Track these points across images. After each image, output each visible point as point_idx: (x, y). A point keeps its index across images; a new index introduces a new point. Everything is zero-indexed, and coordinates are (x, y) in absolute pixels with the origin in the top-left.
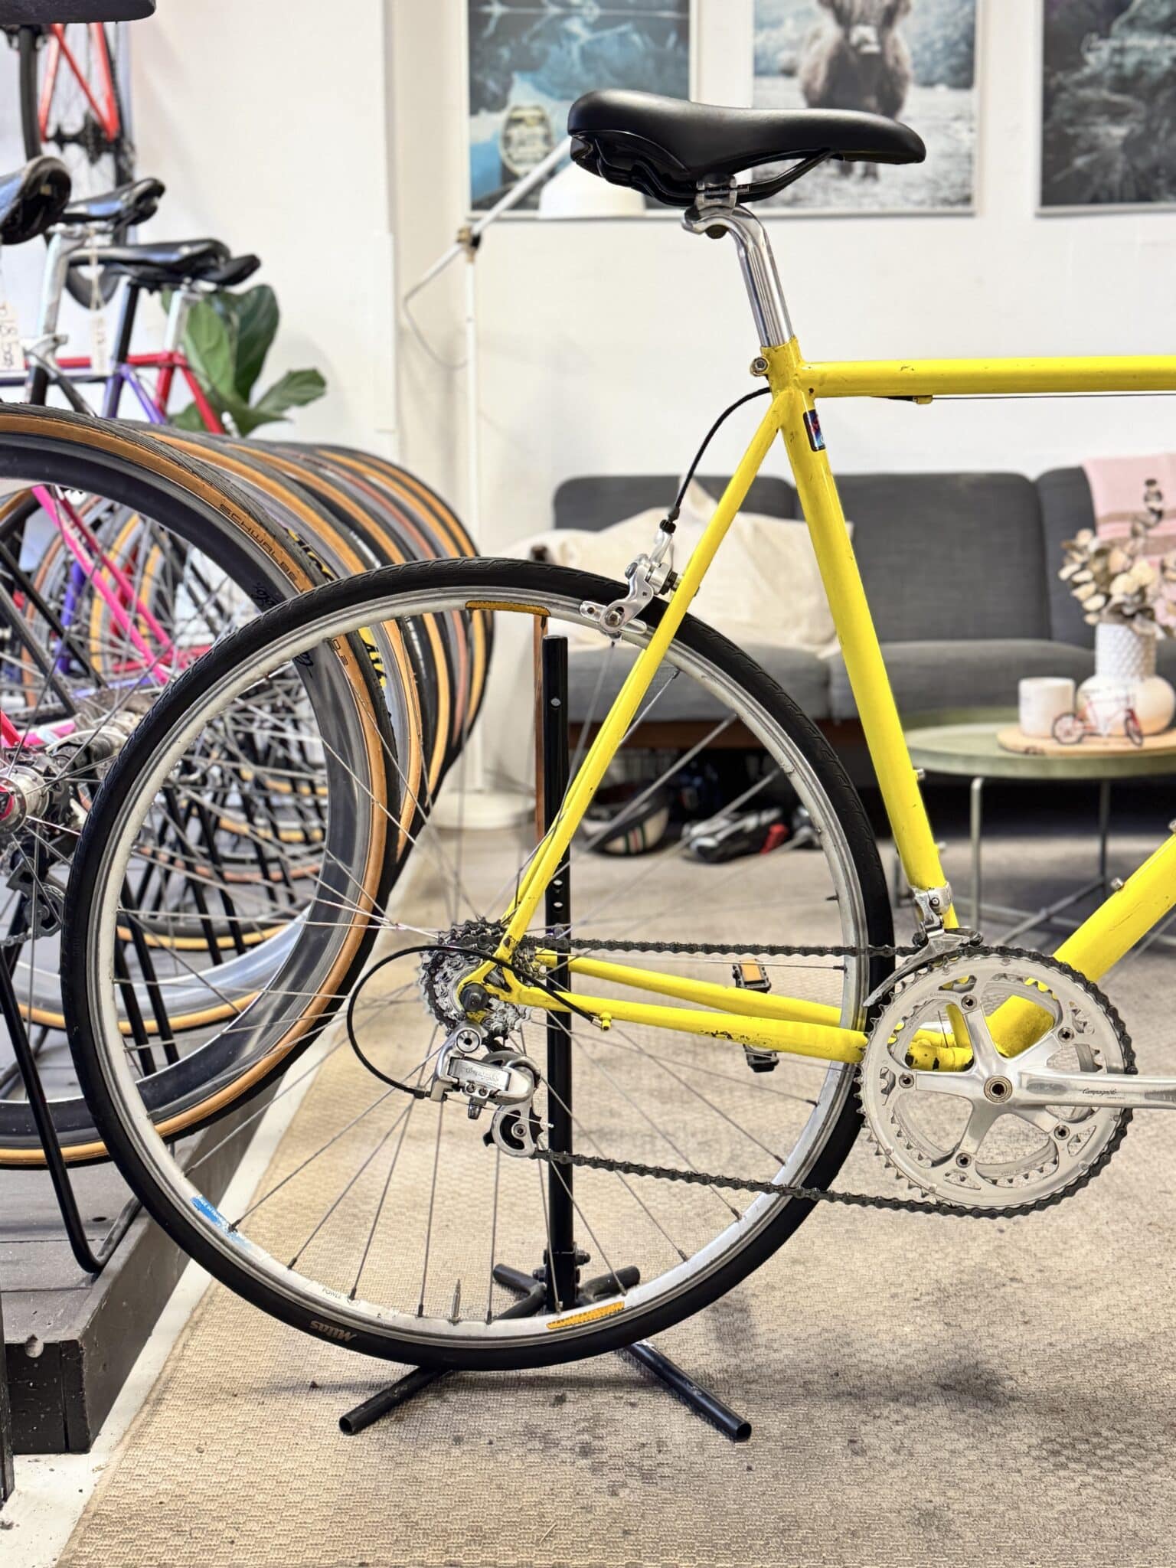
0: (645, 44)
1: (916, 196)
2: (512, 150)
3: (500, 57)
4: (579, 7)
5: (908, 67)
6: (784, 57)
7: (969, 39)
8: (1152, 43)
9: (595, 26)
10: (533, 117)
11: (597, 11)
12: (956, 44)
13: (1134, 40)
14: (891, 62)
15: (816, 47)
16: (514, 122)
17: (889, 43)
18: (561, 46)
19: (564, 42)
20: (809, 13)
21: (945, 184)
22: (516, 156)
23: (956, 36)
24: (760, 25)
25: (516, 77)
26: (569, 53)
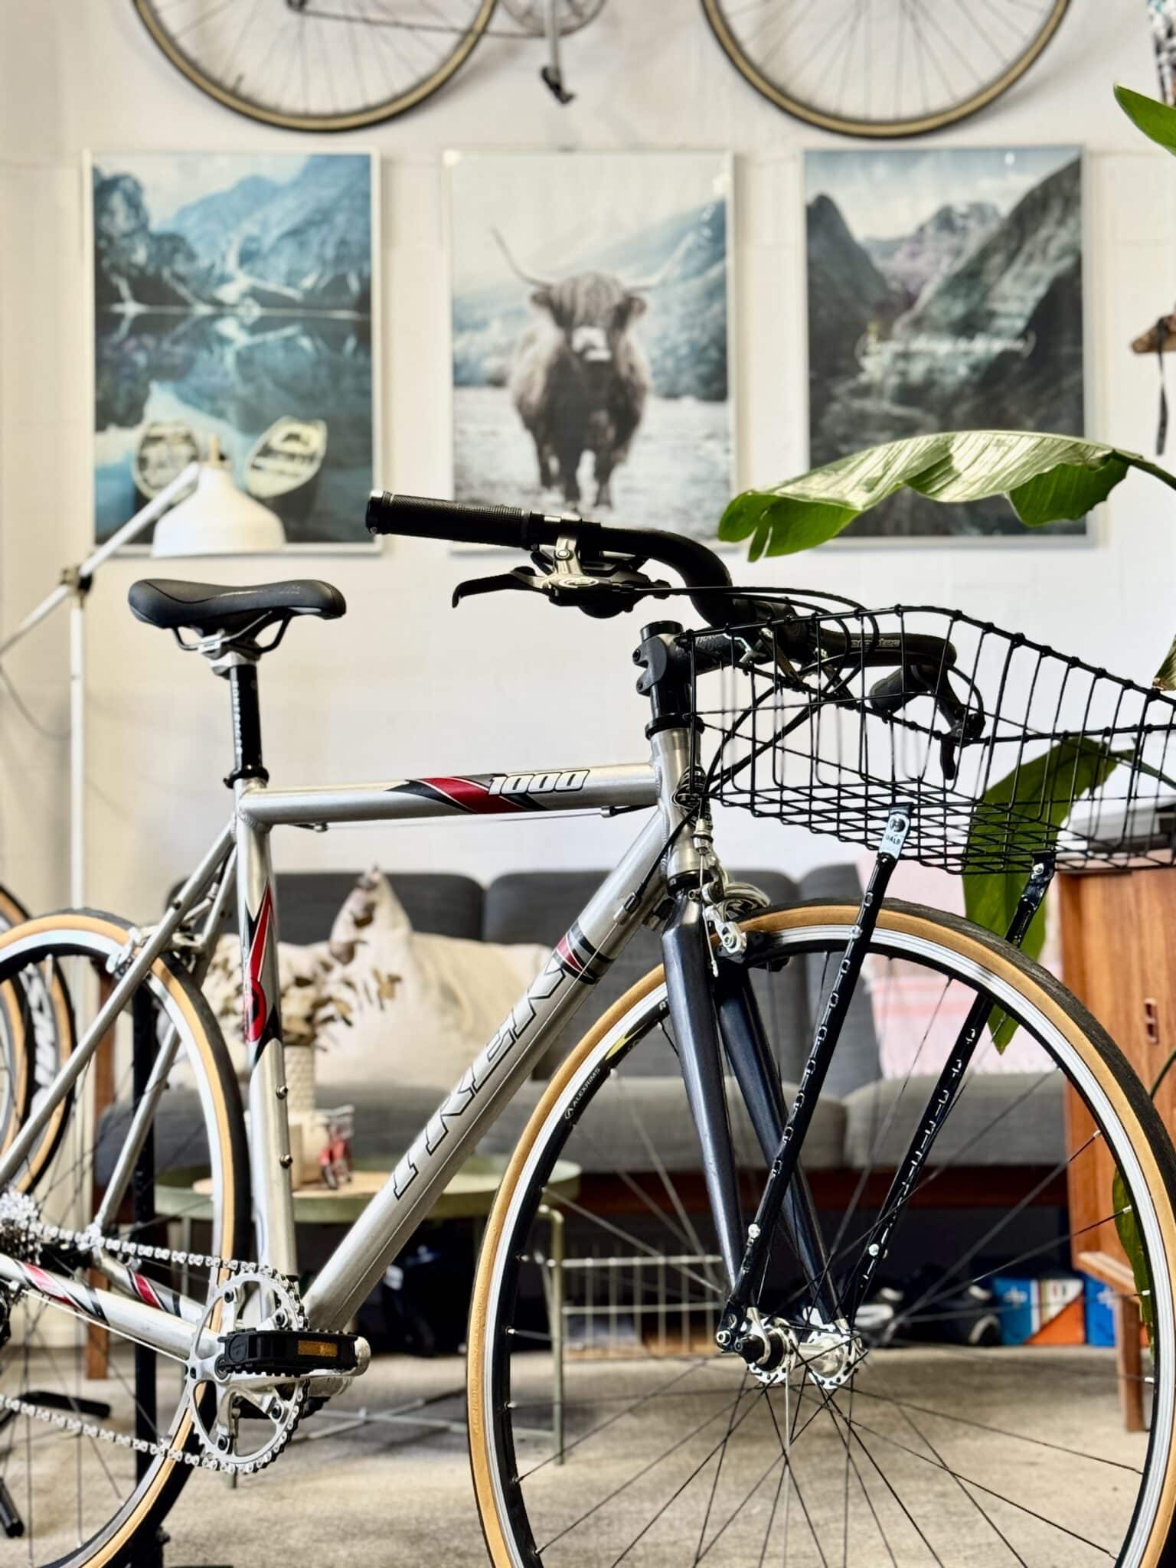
0: (317, 349)
2: (148, 473)
3: (134, 365)
4: (234, 306)
5: (646, 375)
6: (491, 365)
7: (720, 342)
8: (943, 347)
9: (256, 328)
10: (176, 434)
11: (256, 311)
12: (705, 349)
13: (921, 343)
14: (624, 371)
15: (531, 352)
16: (150, 440)
17: (622, 345)
18: (211, 352)
19: (216, 348)
20: (519, 314)
21: (698, 515)
22: (154, 480)
23: (704, 340)
24: (459, 326)
25: (155, 387)
26: (222, 359)
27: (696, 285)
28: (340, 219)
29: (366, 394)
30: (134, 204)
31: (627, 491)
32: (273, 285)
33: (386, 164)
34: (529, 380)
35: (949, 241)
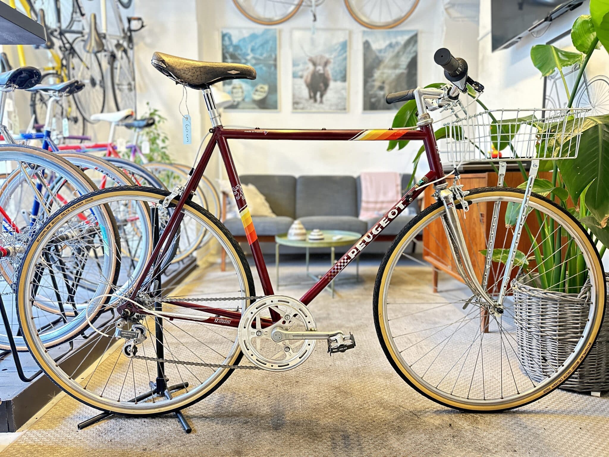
0: (266, 70)
1: (333, 108)
2: (233, 95)
5: (331, 76)
6: (300, 73)
7: (345, 70)
8: (390, 71)
10: (238, 87)
11: (254, 61)
12: (342, 71)
13: (386, 71)
14: (326, 75)
15: (308, 71)
16: (234, 88)
17: (326, 70)
20: (306, 63)
21: (340, 105)
22: (235, 96)
23: (342, 69)
24: (294, 65)
27: (341, 58)
28: (271, 42)
29: (276, 79)
30: (230, 38)
31: (327, 100)
32: (258, 56)
33: (280, 31)
34: (307, 77)
35: (391, 50)
